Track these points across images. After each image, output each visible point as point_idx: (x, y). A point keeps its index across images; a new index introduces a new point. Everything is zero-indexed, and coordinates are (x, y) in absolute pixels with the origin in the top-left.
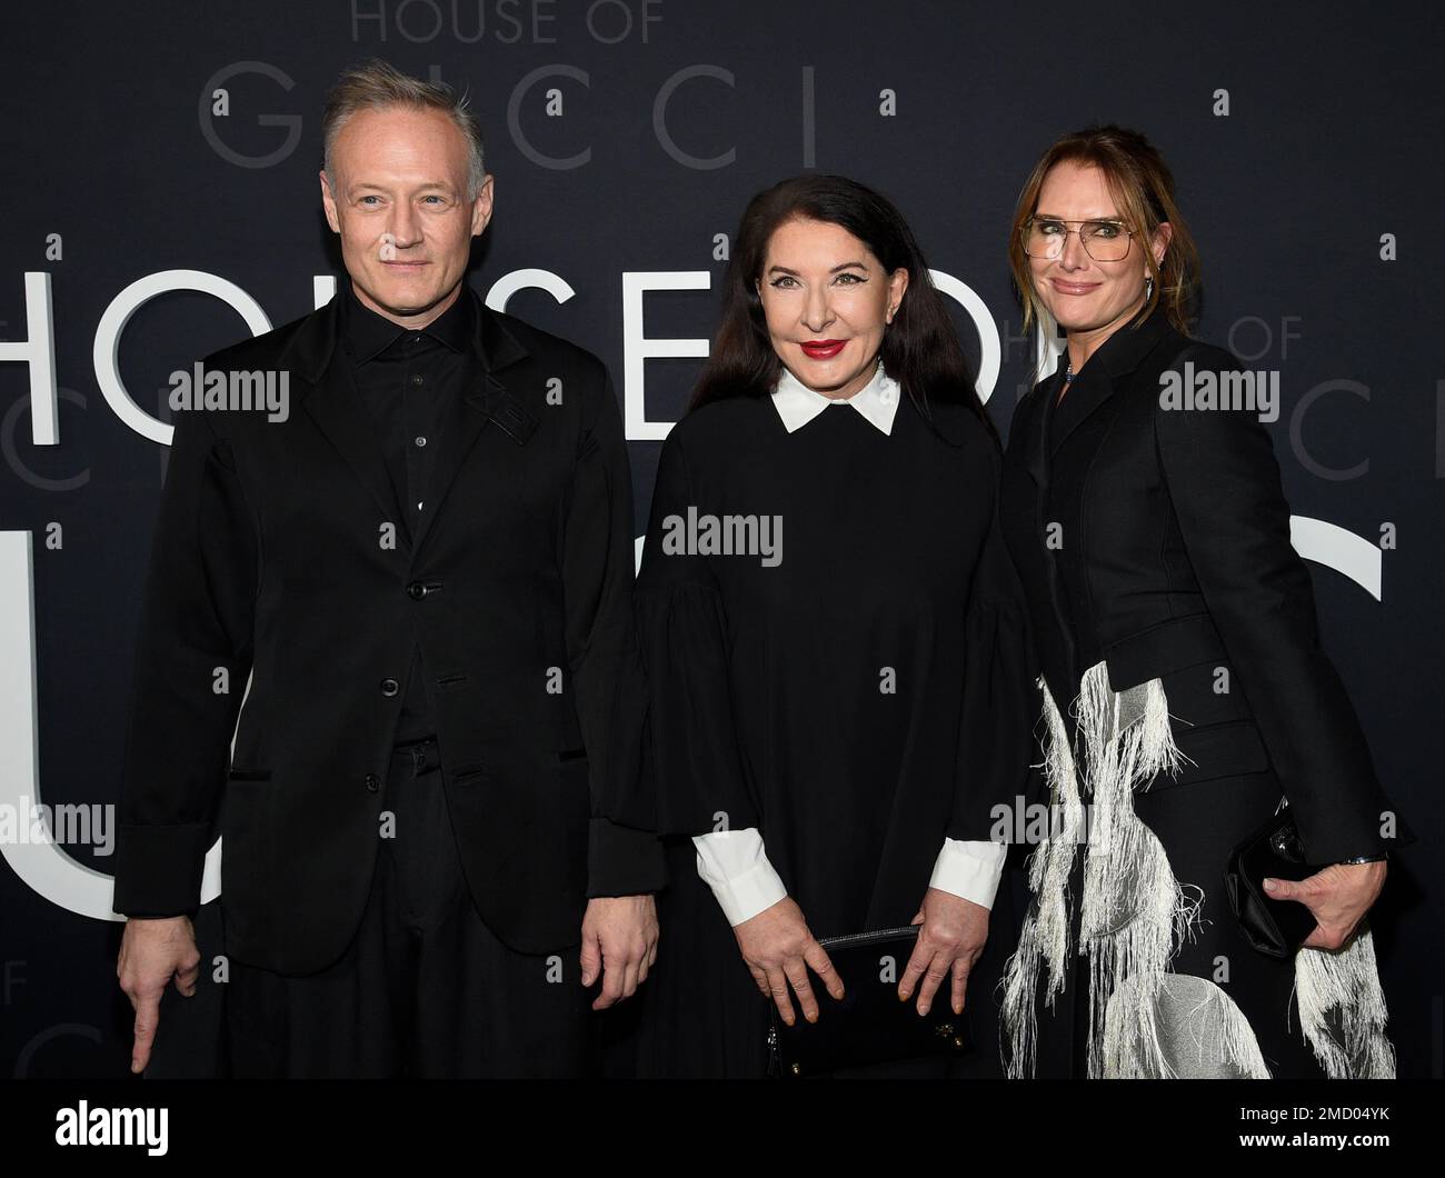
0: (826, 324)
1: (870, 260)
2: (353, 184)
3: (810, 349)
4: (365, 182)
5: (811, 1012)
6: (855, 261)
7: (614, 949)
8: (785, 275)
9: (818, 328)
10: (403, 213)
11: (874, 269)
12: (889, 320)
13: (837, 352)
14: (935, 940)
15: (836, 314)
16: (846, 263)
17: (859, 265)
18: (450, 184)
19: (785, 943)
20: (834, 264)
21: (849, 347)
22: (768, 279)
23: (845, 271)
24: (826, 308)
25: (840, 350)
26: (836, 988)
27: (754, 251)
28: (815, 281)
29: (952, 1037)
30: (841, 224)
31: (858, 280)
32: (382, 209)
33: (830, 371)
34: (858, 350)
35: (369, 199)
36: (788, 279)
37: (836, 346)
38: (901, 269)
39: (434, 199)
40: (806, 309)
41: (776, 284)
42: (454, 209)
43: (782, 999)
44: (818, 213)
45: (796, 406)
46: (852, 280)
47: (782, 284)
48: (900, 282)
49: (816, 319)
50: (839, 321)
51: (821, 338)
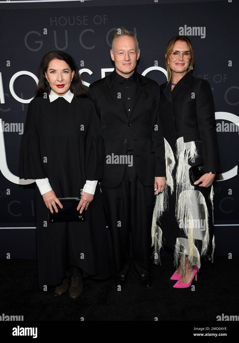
0: (62, 80)
1: (69, 68)
2: (118, 50)
3: (58, 86)
5: (57, 211)
6: (67, 68)
7: (160, 184)
8: (53, 70)
9: (61, 81)
10: (127, 55)
11: (70, 70)
12: (72, 81)
13: (63, 87)
14: (83, 200)
16: (65, 69)
17: (68, 69)
19: (51, 198)
20: (63, 69)
21: (65, 86)
22: (49, 72)
23: (65, 70)
24: (62, 78)
25: (64, 86)
26: (61, 206)
27: (45, 66)
28: (59, 72)
30: (64, 61)
31: (68, 72)
33: (61, 90)
34: (67, 86)
36: (54, 71)
37: (63, 86)
38: (74, 71)
39: (132, 52)
40: (58, 78)
41: (51, 72)
42: (135, 54)
43: (51, 209)
44: (59, 58)
45: (53, 97)
46: (66, 72)
47: (52, 73)
48: (73, 73)
49: (60, 80)
50: (64, 80)
51: (61, 84)
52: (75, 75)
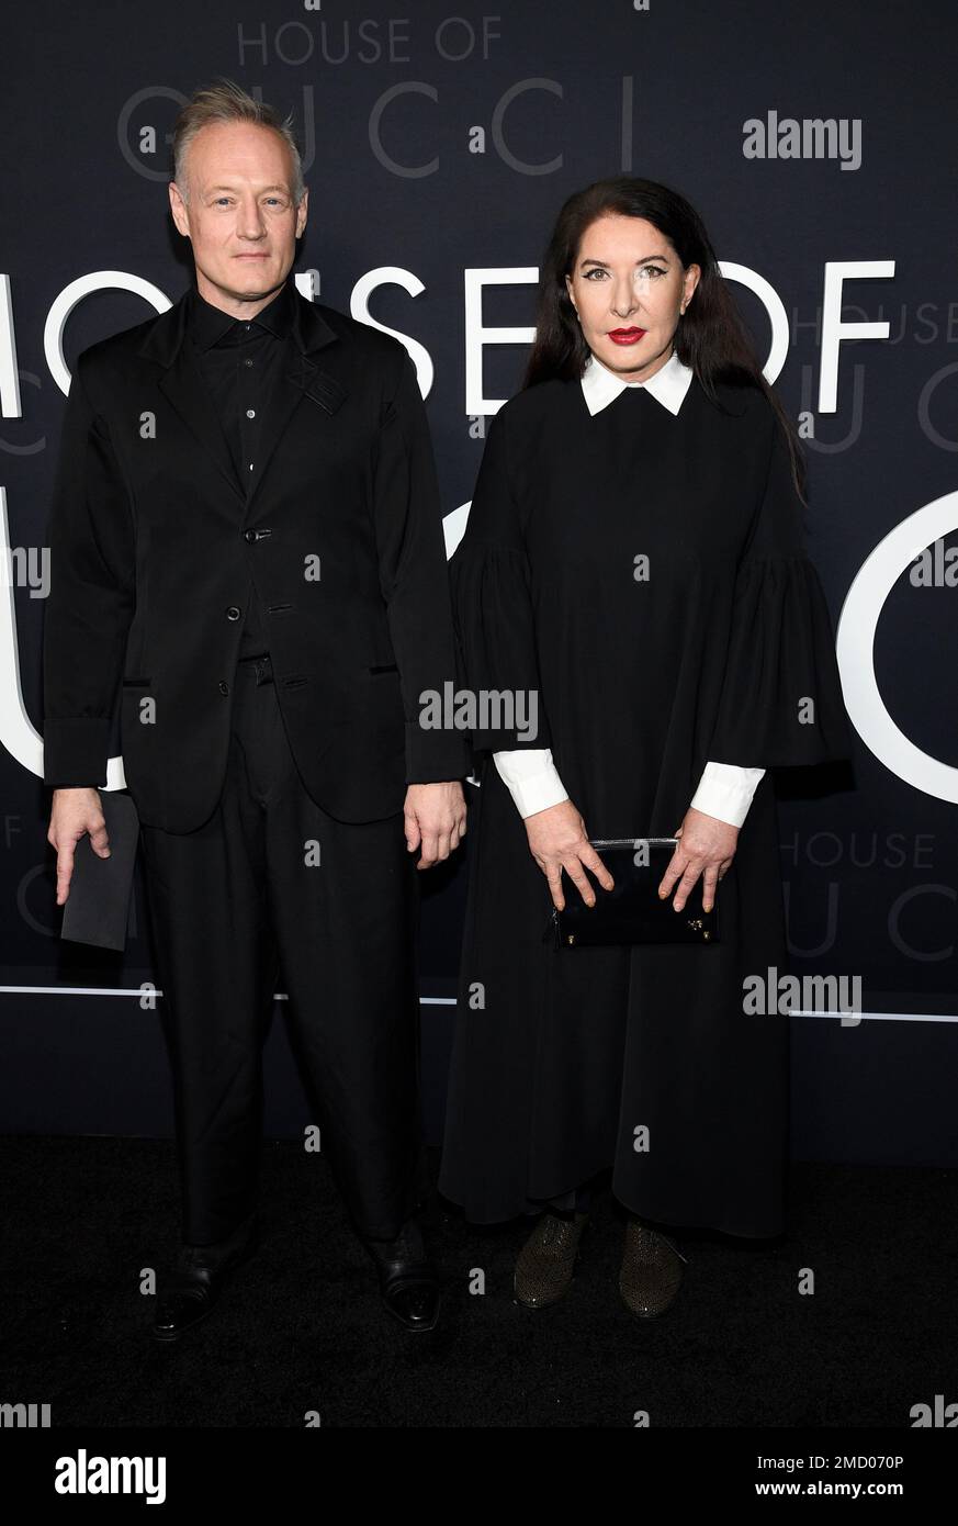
0: (632, 310)
1: (670, 253)
2: (210, 186)
3: (617, 336)
4: (221, 184)
6: (658, 254)
7: (429, 823)
8: (594, 267)
9: (625, 313)
10: (251, 210)
11: (674, 262)
12: (682, 312)
13: (638, 339)
14: (688, 851)
15: (639, 304)
16: (651, 255)
17: (661, 258)
18: (286, 186)
20: (640, 257)
21: (647, 336)
22: (580, 272)
23: (649, 264)
24: (632, 297)
25: (641, 337)
27: (567, 248)
28: (623, 272)
29: (700, 932)
30: (648, 220)
31: (661, 272)
32: (232, 209)
33: (629, 355)
34: (656, 338)
35: (223, 202)
36: (599, 271)
37: (636, 334)
38: (695, 265)
39: (274, 202)
40: (615, 297)
41: (588, 276)
42: (288, 210)
43: (556, 888)
44: (627, 210)
45: (600, 390)
46: (655, 272)
47: (593, 276)
48: (692, 277)
49: (623, 306)
50: (641, 310)
51: (626, 325)
52: (701, 286)
